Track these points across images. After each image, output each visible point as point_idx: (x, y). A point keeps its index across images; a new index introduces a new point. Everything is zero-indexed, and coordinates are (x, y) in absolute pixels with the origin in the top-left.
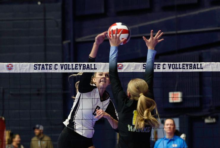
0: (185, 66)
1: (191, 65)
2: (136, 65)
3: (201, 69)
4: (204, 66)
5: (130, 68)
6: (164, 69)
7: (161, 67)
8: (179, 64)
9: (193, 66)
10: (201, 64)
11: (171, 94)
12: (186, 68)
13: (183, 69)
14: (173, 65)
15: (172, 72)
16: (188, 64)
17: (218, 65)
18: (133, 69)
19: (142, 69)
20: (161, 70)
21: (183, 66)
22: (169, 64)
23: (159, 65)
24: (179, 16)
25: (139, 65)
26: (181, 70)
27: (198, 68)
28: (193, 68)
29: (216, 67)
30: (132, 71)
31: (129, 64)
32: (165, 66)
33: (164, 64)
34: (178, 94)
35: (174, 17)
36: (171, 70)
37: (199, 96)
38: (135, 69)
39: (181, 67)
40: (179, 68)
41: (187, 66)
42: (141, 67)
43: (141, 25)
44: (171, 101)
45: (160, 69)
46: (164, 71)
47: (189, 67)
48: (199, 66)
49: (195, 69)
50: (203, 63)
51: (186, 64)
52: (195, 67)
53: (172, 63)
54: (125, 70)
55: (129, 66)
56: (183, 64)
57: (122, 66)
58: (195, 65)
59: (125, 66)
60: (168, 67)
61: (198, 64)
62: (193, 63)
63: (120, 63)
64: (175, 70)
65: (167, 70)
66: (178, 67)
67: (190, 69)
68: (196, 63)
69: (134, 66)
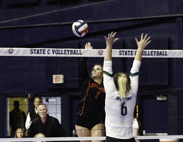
0: (67, 51)
1: (72, 51)
2: (24, 50)
3: (80, 55)
4: (83, 52)
5: (20, 53)
6: (48, 54)
7: (46, 52)
8: (62, 50)
9: (73, 52)
10: (80, 51)
11: (54, 76)
12: (67, 53)
13: (65, 54)
14: (57, 51)
15: (55, 57)
16: (69, 50)
17: (95, 51)
18: (22, 54)
19: (30, 54)
20: (46, 55)
21: (65, 52)
22: (53, 50)
23: (44, 51)
24: (61, 10)
25: (27, 51)
26: (63, 55)
27: (77, 54)
28: (73, 53)
29: (93, 53)
30: (21, 55)
31: (19, 49)
32: (49, 52)
33: (48, 50)
34: (60, 76)
35: (58, 10)
36: (55, 55)
37: (78, 78)
38: (24, 53)
39: (63, 52)
40: (62, 54)
41: (68, 52)
42: (29, 52)
43: (29, 17)
44: (54, 82)
45: (45, 53)
46: (49, 55)
47: (70, 52)
48: (79, 52)
49: (75, 54)
50: (82, 50)
51: (68, 50)
52: (75, 53)
53: (55, 49)
54: (15, 54)
55: (18, 51)
56: (65, 50)
57: (13, 51)
58: (75, 51)
59: (15, 50)
60: (52, 52)
61: (77, 51)
62: (73, 50)
63: (11, 48)
64: (58, 55)
65: (51, 55)
66: (60, 52)
67: (71, 54)
68: (76, 50)
69: (23, 50)
